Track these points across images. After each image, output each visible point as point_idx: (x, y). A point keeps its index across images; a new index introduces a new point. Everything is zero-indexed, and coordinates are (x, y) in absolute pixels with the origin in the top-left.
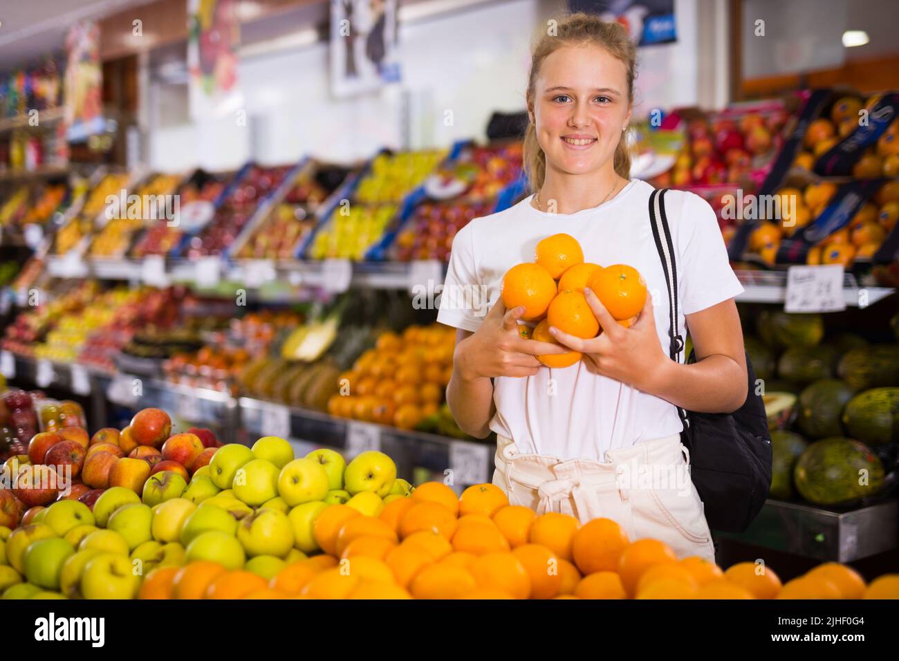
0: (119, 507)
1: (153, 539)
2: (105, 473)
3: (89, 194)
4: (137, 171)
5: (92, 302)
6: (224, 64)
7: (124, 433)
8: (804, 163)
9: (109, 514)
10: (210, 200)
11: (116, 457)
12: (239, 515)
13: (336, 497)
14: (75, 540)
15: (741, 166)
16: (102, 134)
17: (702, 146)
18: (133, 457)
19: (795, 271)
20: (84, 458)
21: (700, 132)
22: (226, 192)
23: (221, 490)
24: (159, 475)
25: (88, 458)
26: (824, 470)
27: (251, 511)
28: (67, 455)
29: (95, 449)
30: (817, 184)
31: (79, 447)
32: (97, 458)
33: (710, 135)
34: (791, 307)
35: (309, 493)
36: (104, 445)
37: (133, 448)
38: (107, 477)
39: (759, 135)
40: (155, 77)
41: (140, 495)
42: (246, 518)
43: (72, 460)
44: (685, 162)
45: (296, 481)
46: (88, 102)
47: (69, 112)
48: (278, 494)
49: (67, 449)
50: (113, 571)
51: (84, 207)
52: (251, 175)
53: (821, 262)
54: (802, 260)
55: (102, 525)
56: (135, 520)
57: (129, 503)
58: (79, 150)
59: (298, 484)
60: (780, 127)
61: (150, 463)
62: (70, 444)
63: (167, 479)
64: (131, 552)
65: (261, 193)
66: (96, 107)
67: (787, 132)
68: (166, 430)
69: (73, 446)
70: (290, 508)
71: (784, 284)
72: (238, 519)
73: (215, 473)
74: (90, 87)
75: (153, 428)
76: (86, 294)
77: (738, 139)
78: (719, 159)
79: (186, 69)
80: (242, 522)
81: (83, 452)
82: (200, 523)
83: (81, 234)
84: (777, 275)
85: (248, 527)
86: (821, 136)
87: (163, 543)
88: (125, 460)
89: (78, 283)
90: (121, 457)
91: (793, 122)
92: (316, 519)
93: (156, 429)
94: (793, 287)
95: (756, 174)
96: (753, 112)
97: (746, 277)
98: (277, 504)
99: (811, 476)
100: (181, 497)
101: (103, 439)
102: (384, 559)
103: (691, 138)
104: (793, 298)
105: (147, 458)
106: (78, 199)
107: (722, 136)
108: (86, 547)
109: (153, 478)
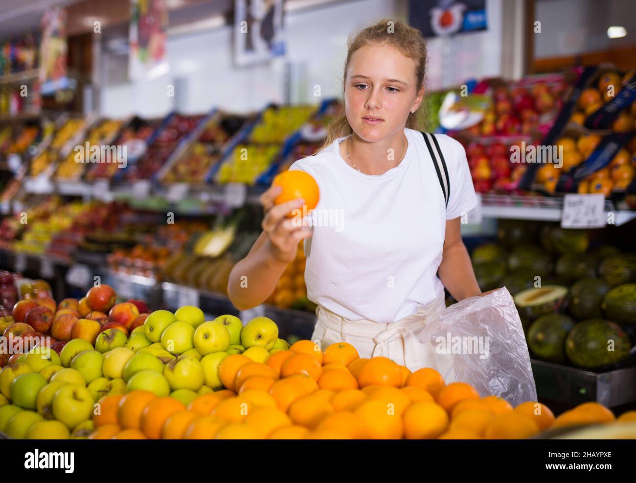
0: (78, 353)
1: (103, 376)
2: (68, 329)
3: (55, 134)
4: (90, 117)
5: (56, 211)
6: (156, 40)
7: (82, 301)
8: (577, 120)
9: (72, 358)
10: (144, 139)
11: (76, 319)
12: (165, 361)
13: (236, 349)
14: (47, 376)
15: (531, 122)
16: (66, 90)
17: (503, 106)
18: (88, 319)
19: (570, 198)
20: (53, 320)
21: (502, 96)
22: (155, 133)
23: (153, 343)
24: (107, 332)
25: (56, 319)
26: (587, 341)
27: (175, 358)
28: (41, 316)
29: (61, 312)
30: (586, 135)
31: (49, 311)
32: (63, 319)
33: (509, 98)
34: (567, 224)
35: (216, 346)
36: (67, 310)
37: (88, 313)
38: (69, 333)
39: (545, 99)
40: (105, 50)
41: (94, 346)
42: (171, 362)
43: (44, 321)
44: (490, 117)
45: (206, 336)
46: (56, 66)
47: (43, 72)
48: (194, 346)
49: (40, 312)
50: (75, 396)
51: (52, 143)
52: (174, 122)
53: (589, 192)
54: (574, 190)
55: (67, 365)
56: (91, 362)
57: (86, 351)
58: (49, 101)
59: (208, 339)
60: (561, 94)
61: (100, 323)
62: (43, 309)
63: (113, 335)
64: (87, 385)
65: (181, 135)
66: (62, 70)
67: (566, 98)
68: (112, 300)
69: (45, 310)
70: (203, 356)
71: (561, 207)
72: (165, 363)
73: (148, 331)
74: (58, 55)
75: (102, 299)
76: (51, 206)
77: (530, 102)
78: (516, 116)
79: (128, 43)
80: (168, 365)
81: (52, 315)
82: (138, 366)
83: (49, 162)
84: (556, 200)
85: (172, 369)
86: (591, 101)
87: (111, 379)
88: (82, 320)
89: (45, 197)
90: (79, 318)
91: (570, 90)
92: (220, 364)
93: (105, 299)
94: (567, 210)
95: (542, 127)
96: (541, 82)
97: (533, 201)
98: (192, 353)
99: (578, 346)
100: (123, 346)
101: (67, 306)
102: (269, 391)
103: (496, 100)
104: (568, 217)
105: (98, 320)
106: (47, 136)
107: (518, 99)
108: (56, 380)
109: (103, 333)
